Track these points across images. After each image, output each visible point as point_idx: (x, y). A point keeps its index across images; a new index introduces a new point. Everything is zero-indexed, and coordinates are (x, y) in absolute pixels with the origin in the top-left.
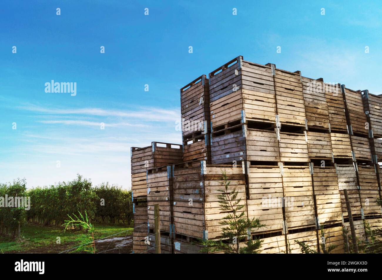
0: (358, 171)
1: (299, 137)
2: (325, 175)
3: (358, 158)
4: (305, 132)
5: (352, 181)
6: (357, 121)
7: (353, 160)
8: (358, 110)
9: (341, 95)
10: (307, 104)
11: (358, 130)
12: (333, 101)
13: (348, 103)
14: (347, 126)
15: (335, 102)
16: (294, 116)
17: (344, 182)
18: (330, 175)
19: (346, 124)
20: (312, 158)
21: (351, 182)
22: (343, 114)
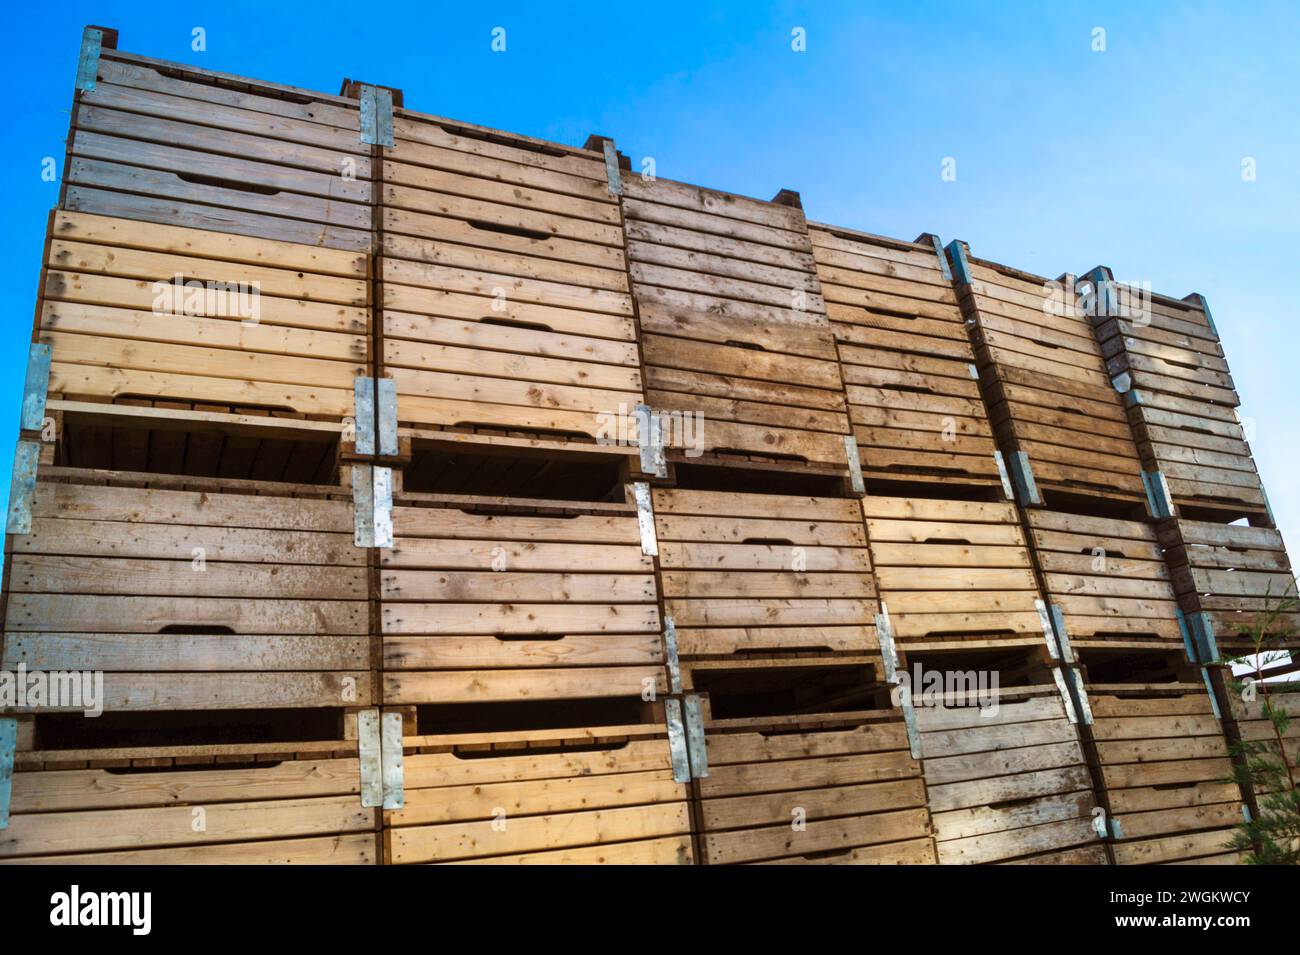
0: (1089, 720)
1: (582, 527)
2: (816, 771)
3: (1089, 638)
4: (640, 492)
5: (1054, 787)
6: (1058, 425)
7: (1054, 655)
8: (1066, 372)
9: (943, 291)
10: (654, 318)
11: (1075, 476)
12: (886, 320)
13: (996, 335)
14: (998, 454)
15: (900, 323)
16: (539, 386)
17: (993, 806)
18: (864, 768)
19: (991, 443)
20: (701, 665)
21: (1049, 796)
22: (962, 391)
